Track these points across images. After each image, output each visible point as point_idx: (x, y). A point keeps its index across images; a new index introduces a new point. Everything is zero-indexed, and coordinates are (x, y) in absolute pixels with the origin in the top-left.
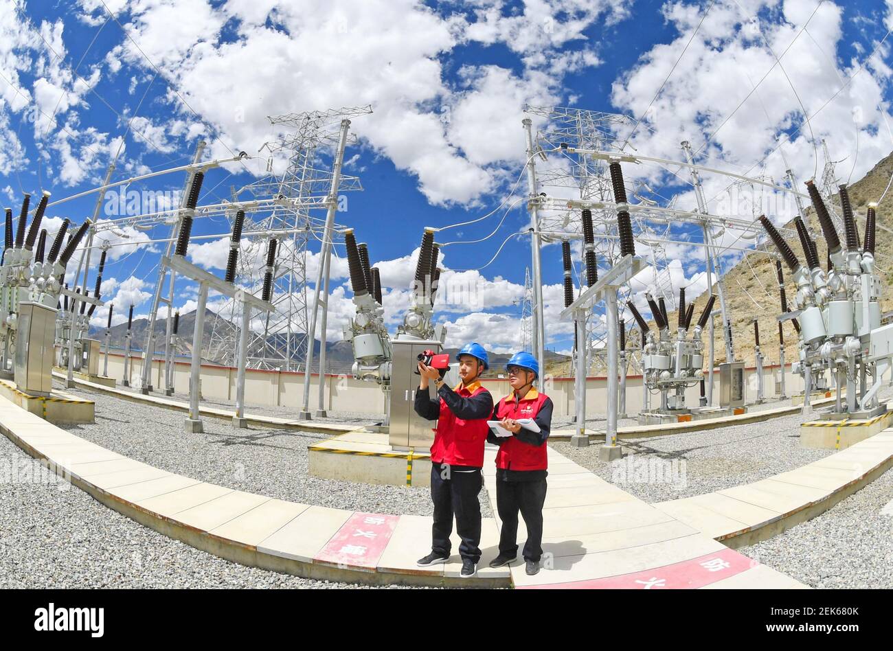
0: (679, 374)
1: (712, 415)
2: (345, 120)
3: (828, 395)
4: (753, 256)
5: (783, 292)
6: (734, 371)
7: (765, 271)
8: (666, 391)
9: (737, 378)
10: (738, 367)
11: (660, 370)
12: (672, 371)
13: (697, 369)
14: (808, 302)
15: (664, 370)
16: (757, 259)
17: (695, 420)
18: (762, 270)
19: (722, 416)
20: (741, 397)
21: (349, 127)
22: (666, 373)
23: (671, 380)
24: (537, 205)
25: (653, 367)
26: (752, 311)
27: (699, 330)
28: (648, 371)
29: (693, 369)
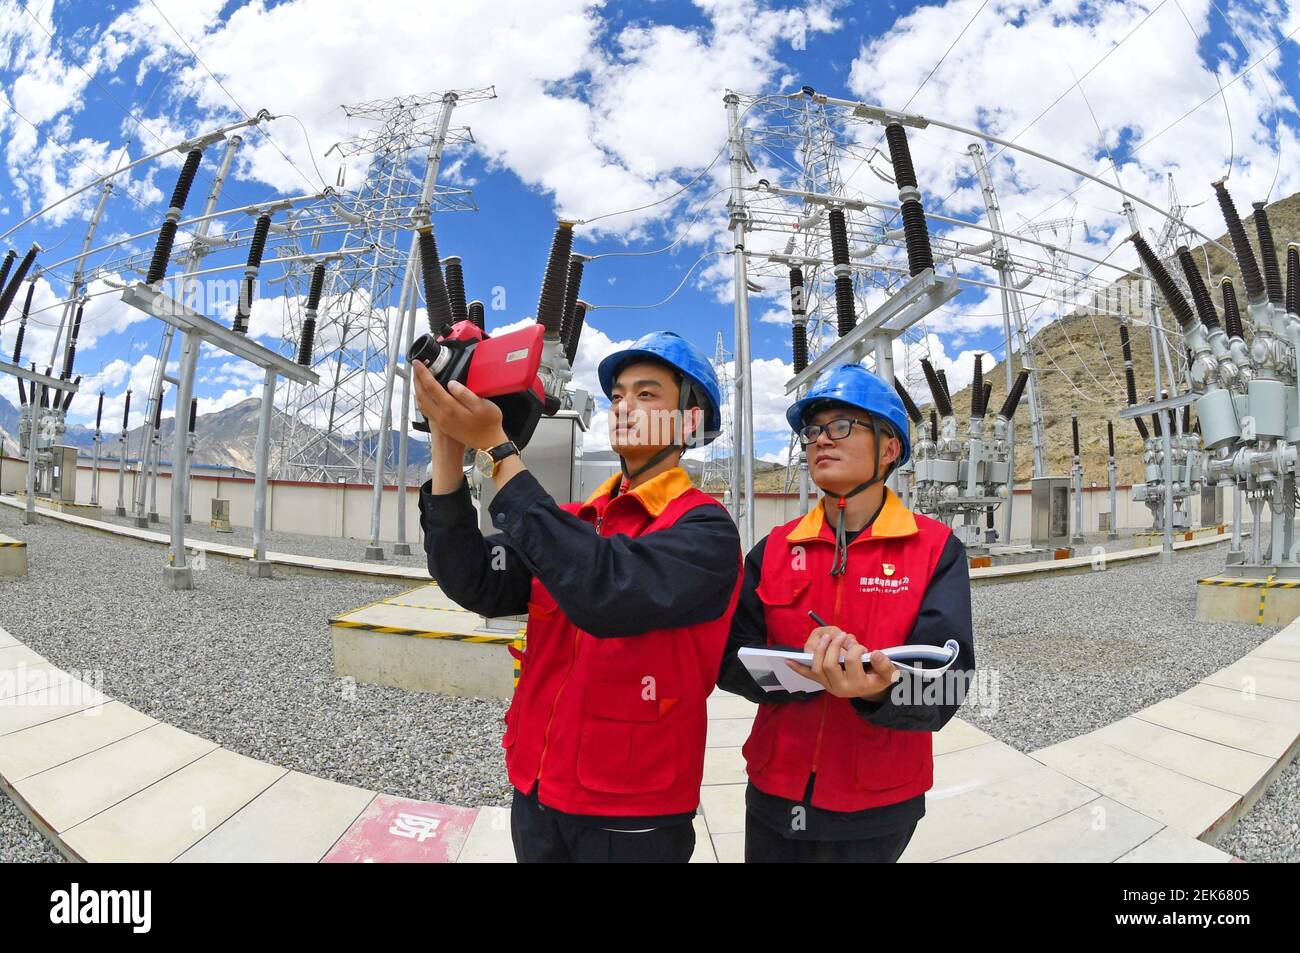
0: (973, 491)
1: (1022, 559)
2: (449, 94)
3: (1189, 537)
4: (1054, 331)
5: (1130, 374)
6: (1056, 489)
7: (1071, 353)
8: (949, 518)
9: (1060, 501)
10: (1061, 485)
11: (942, 483)
12: (961, 484)
13: (1000, 484)
14: (1210, 380)
15: (949, 484)
16: (1059, 336)
17: (996, 565)
18: (1067, 350)
19: (1036, 560)
20: (1065, 531)
21: (455, 105)
22: (952, 490)
23: (960, 500)
24: (743, 222)
25: (929, 479)
26: (1054, 408)
27: (1003, 423)
28: (921, 485)
29: (993, 484)
